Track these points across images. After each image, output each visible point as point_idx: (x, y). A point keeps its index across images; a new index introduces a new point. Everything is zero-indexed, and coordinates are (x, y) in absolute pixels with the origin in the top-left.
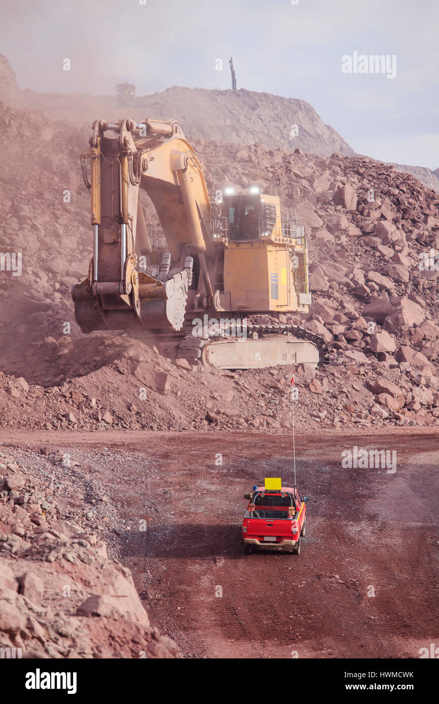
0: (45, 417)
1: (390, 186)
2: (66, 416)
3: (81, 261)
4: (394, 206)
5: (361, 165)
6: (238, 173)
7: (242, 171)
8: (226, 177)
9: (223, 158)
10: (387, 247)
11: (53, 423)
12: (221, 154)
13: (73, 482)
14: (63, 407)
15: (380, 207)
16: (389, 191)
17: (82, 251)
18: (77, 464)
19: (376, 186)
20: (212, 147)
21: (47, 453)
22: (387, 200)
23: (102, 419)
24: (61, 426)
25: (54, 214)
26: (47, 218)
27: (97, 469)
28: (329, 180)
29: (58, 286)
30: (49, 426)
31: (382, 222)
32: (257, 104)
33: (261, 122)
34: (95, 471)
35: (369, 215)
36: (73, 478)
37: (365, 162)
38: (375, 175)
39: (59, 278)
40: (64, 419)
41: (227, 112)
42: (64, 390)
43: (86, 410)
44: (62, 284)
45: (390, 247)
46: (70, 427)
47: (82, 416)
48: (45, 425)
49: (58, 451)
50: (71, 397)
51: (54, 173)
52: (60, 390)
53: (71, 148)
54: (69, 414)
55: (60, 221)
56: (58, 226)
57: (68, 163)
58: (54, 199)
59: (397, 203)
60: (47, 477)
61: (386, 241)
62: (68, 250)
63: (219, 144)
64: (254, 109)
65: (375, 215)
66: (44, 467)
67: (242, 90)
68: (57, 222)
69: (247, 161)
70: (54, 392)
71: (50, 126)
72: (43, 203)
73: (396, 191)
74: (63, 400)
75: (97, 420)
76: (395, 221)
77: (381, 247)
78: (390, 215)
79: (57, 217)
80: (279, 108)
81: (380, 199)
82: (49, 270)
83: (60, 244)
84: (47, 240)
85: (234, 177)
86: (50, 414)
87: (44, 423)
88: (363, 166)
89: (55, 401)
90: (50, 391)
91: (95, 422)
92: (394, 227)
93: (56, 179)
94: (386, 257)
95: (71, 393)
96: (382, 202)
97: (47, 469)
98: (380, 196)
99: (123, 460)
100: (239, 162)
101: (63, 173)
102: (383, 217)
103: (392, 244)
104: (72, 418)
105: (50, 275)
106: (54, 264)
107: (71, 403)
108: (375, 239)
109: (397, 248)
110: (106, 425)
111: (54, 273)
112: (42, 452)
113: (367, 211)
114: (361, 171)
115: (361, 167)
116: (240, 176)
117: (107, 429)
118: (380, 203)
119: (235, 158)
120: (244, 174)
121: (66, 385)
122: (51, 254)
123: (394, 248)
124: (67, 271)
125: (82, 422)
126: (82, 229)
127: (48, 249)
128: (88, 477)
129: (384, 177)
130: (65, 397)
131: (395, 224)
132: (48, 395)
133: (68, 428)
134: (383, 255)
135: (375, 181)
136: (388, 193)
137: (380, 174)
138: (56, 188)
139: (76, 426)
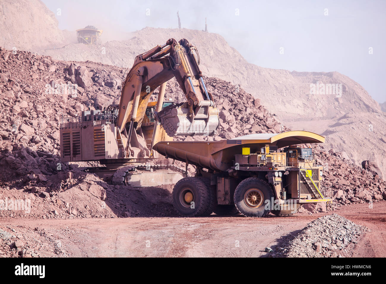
0: (43, 213)
2: (54, 212)
4: (230, 103)
5: (214, 82)
10: (225, 124)
13: (49, 244)
14: (52, 207)
15: (222, 103)
18: (52, 235)
19: (221, 92)
22: (226, 100)
23: (72, 213)
24: (51, 217)
25: (55, 109)
27: (62, 237)
30: (45, 217)
31: (223, 111)
32: (192, 36)
36: (49, 242)
37: (216, 80)
38: (221, 86)
39: (56, 142)
40: (52, 213)
42: (53, 199)
43: (64, 209)
45: (227, 124)
46: (55, 217)
47: (62, 212)
48: (43, 217)
49: (44, 229)
50: (56, 203)
52: (51, 199)
53: (64, 75)
54: (55, 211)
55: (58, 113)
56: (56, 115)
58: (55, 102)
59: (232, 101)
61: (225, 121)
64: (190, 39)
68: (56, 113)
70: (48, 200)
73: (231, 95)
74: (52, 204)
75: (69, 213)
76: (230, 110)
78: (227, 107)
79: (56, 111)
81: (223, 99)
82: (51, 138)
84: (51, 122)
86: (46, 211)
87: (42, 216)
88: (215, 82)
89: (48, 205)
90: (46, 200)
91: (68, 214)
92: (229, 114)
94: (224, 129)
95: (56, 201)
96: (224, 101)
99: (75, 233)
102: (224, 108)
103: (228, 122)
104: (56, 212)
105: (52, 140)
106: (54, 135)
107: (56, 205)
109: (230, 124)
110: (73, 216)
111: (54, 139)
115: (214, 83)
117: (74, 218)
121: (54, 196)
122: (53, 130)
123: (229, 124)
125: (61, 215)
127: (52, 127)
128: (57, 241)
129: (225, 88)
130: (53, 202)
131: (230, 112)
132: (44, 201)
133: (54, 218)
135: (221, 90)
136: (227, 96)
137: (224, 86)
139: (58, 217)
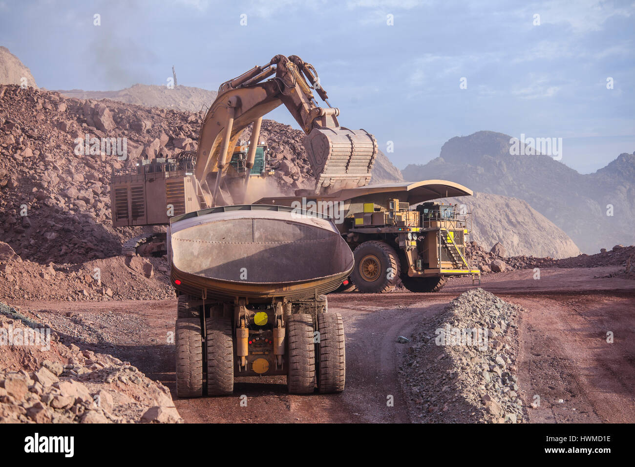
0: (67, 293)
1: (289, 138)
2: (81, 292)
3: (87, 190)
4: (291, 151)
5: (269, 124)
6: (189, 130)
7: (192, 129)
8: (181, 133)
9: (179, 121)
10: (288, 177)
11: (72, 296)
12: (178, 119)
13: (90, 335)
14: (79, 286)
15: (283, 151)
16: (288, 141)
17: (88, 183)
18: (92, 322)
19: (280, 138)
20: (172, 114)
21: (71, 316)
22: (287, 147)
23: (106, 293)
24: (78, 298)
25: (67, 159)
26: (63, 161)
27: (105, 326)
28: (249, 134)
29: (71, 206)
30: (70, 298)
31: (285, 161)
32: (190, 95)
33: (193, 106)
34: (104, 327)
35: (275, 156)
36: (90, 332)
37: (271, 123)
38: (278, 131)
39: (72, 201)
40: (80, 294)
41: (171, 100)
42: (79, 274)
43: (94, 288)
44: (74, 205)
45: (290, 177)
46: (84, 299)
47: (92, 291)
48: (67, 298)
49: (78, 315)
50: (84, 279)
51: (68, 133)
52: (76, 274)
53: (78, 116)
54: (83, 290)
55: (72, 163)
56: (70, 166)
57: (77, 125)
58: (68, 149)
59: (293, 148)
60: (72, 332)
61: (287, 173)
62: (78, 182)
63: (175, 112)
64: (188, 98)
65: (280, 156)
66: (69, 325)
67: (181, 86)
68: (70, 164)
69: (195, 123)
70: (72, 276)
71: (64, 102)
72: (61, 152)
73: (293, 141)
74: (79, 281)
75: (102, 294)
76: (293, 160)
77: (284, 177)
78: (289, 157)
79: (70, 161)
80: (205, 97)
81: (283, 146)
82: (65, 196)
83: (73, 179)
84: (64, 176)
85: (187, 133)
86: (70, 291)
87: (66, 297)
88: (271, 125)
89: (73, 282)
90: (70, 275)
91: (101, 295)
92: (293, 165)
93: (69, 136)
94: (288, 184)
95: (84, 276)
96: (284, 148)
97: (72, 326)
98: (283, 145)
99: (123, 319)
100: (189, 123)
101: (73, 132)
102: (285, 158)
103: (291, 175)
104: (85, 293)
105: (66, 199)
106: (68, 192)
107: (84, 282)
108: (280, 172)
109: (295, 177)
110: (108, 297)
111: (69, 198)
112: (68, 315)
113: (274, 154)
114: (269, 128)
115: (269, 126)
116: (190, 132)
117: (109, 300)
118: (283, 149)
119: (187, 121)
120: (192, 131)
121: (81, 271)
122: (66, 186)
123: (293, 178)
124: (78, 196)
125: (92, 295)
126: (87, 168)
127: (65, 182)
128: (100, 331)
129: (284, 132)
130: (80, 279)
131: (293, 162)
132: (68, 278)
133: (83, 299)
134: (286, 183)
135: (278, 135)
136: (287, 143)
137: (282, 130)
138: (69, 142)
139: (88, 298)
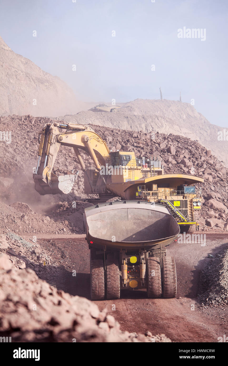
1: (189, 146)
2: (63, 229)
6: (133, 142)
7: (134, 141)
8: (128, 143)
9: (128, 137)
10: (185, 168)
11: (58, 232)
14: (62, 226)
15: (184, 153)
16: (188, 148)
19: (183, 146)
20: (124, 133)
22: (187, 151)
24: (61, 233)
25: (65, 158)
26: (63, 159)
28: (166, 144)
30: (57, 233)
31: (184, 159)
32: (170, 105)
35: (179, 156)
37: (180, 137)
38: (183, 142)
40: (62, 230)
43: (70, 227)
45: (187, 168)
48: (55, 233)
52: (61, 220)
55: (68, 160)
56: (66, 162)
59: (190, 152)
61: (185, 166)
63: (126, 131)
64: (169, 107)
65: (182, 156)
68: (66, 161)
69: (136, 138)
72: (62, 154)
73: (190, 148)
74: (62, 224)
75: (74, 231)
76: (189, 158)
77: (183, 168)
78: (187, 156)
79: (66, 159)
80: (179, 107)
81: (184, 151)
85: (131, 143)
86: (57, 229)
87: (55, 232)
89: (59, 224)
92: (189, 161)
95: (65, 222)
100: (134, 138)
102: (185, 157)
103: (188, 167)
104: (65, 230)
107: (65, 225)
108: (181, 165)
109: (189, 168)
110: (76, 232)
113: (179, 155)
115: (178, 139)
116: (133, 143)
119: (132, 136)
120: (135, 142)
121: (64, 219)
123: (188, 168)
125: (68, 231)
126: (75, 163)
129: (186, 142)
132: (57, 222)
133: (63, 234)
134: (184, 171)
135: (183, 144)
136: (187, 148)
137: (185, 141)
139: (66, 233)
